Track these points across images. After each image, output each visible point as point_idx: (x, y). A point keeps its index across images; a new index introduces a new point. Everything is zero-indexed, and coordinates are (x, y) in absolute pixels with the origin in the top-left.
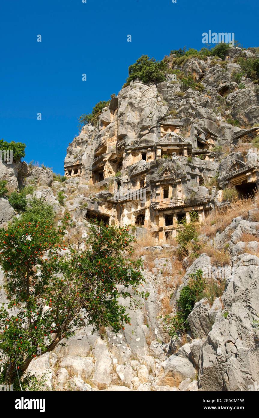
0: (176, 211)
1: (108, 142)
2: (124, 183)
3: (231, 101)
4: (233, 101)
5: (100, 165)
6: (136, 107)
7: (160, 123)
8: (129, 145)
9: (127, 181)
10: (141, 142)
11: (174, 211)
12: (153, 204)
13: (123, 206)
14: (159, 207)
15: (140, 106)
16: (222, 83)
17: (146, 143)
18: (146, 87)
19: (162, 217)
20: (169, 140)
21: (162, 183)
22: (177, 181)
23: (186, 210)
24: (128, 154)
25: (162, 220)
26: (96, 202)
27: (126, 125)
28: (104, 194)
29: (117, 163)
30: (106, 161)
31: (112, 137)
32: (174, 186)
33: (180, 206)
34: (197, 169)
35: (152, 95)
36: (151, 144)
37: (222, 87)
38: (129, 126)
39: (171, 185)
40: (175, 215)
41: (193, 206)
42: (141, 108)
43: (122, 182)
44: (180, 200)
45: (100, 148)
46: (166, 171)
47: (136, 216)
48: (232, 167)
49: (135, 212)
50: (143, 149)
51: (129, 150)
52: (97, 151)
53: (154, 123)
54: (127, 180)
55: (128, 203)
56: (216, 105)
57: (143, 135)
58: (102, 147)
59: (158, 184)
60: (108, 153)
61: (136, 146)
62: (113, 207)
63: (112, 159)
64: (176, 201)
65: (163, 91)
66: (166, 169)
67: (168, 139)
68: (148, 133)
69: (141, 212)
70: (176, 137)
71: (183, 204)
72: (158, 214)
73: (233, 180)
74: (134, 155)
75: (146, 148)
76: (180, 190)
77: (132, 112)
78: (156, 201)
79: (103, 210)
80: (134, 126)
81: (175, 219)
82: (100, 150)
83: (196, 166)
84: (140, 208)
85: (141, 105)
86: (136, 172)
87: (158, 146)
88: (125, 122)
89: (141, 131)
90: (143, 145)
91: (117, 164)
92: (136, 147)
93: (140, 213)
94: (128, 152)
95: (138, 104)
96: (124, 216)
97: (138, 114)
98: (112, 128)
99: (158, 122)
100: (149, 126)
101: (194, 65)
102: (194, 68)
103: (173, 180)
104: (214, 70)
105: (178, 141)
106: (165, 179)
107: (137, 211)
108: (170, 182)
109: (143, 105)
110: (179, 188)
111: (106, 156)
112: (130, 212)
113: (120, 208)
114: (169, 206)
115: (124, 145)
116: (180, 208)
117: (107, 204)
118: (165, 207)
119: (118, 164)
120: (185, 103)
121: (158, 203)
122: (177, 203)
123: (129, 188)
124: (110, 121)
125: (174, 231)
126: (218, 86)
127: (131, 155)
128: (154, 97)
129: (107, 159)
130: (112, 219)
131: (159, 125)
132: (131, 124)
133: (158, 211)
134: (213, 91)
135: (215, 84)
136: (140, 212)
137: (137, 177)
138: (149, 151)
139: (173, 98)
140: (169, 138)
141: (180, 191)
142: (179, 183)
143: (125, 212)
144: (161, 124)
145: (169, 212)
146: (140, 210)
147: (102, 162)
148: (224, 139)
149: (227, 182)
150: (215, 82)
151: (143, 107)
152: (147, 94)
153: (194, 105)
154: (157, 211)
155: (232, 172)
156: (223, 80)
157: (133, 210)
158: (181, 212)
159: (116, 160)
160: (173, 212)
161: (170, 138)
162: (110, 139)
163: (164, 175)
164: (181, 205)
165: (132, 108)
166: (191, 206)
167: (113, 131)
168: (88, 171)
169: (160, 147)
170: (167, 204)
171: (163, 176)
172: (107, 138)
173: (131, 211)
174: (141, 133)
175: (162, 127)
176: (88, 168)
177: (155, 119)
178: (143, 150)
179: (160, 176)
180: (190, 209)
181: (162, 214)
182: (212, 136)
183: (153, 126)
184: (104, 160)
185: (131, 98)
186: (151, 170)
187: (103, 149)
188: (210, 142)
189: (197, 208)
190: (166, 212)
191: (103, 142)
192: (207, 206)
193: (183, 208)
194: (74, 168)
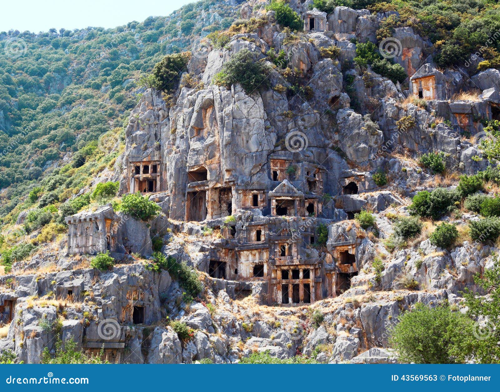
1: (208, 164)
2: (240, 230)
3: (341, 123)
4: (343, 125)
5: (198, 190)
6: (243, 131)
8: (240, 185)
9: (242, 228)
12: (273, 261)
13: (240, 254)
14: (277, 264)
16: (333, 90)
17: (258, 186)
18: (251, 101)
19: (279, 271)
21: (280, 242)
22: (294, 241)
23: (299, 267)
25: (279, 274)
26: (216, 251)
29: (220, 190)
31: (212, 158)
32: (290, 245)
35: (259, 115)
36: (264, 188)
37: (333, 96)
39: (287, 244)
40: (290, 271)
41: (306, 265)
42: (248, 134)
43: (237, 229)
44: (296, 260)
45: (197, 167)
47: (254, 266)
48: (338, 237)
49: (253, 262)
53: (265, 159)
55: (245, 252)
57: (254, 174)
59: (276, 242)
60: (210, 181)
61: (248, 187)
63: (215, 187)
65: (269, 103)
66: (284, 230)
67: (281, 189)
68: (259, 172)
69: (259, 264)
70: (289, 187)
71: (298, 263)
72: (276, 268)
73: (338, 248)
74: (245, 195)
75: (258, 190)
77: (238, 138)
79: (221, 257)
84: (258, 259)
85: (247, 129)
86: (253, 224)
90: (255, 187)
94: (239, 192)
96: (241, 263)
97: (245, 139)
98: (211, 147)
99: (268, 157)
100: (260, 165)
101: (302, 54)
106: (283, 239)
107: (256, 262)
109: (251, 131)
110: (295, 248)
111: (209, 184)
112: (248, 262)
113: (236, 255)
114: (287, 264)
115: (234, 181)
116: (295, 266)
117: (224, 250)
118: (283, 265)
121: (277, 260)
122: (293, 262)
123: (245, 236)
124: (203, 127)
125: (289, 284)
126: (329, 93)
127: (242, 195)
128: (261, 118)
129: (209, 187)
135: (326, 89)
137: (253, 227)
138: (261, 194)
139: (281, 118)
141: (296, 251)
143: (243, 260)
145: (285, 268)
147: (202, 188)
148: (332, 174)
149: (334, 249)
150: (325, 86)
155: (338, 243)
157: (251, 260)
158: (295, 269)
160: (289, 268)
161: (284, 188)
162: (210, 160)
163: (282, 234)
167: (213, 151)
169: (274, 198)
170: (285, 262)
172: (206, 159)
173: (248, 259)
174: (252, 171)
176: (180, 186)
177: (265, 153)
179: (278, 236)
180: (304, 267)
181: (279, 269)
183: (264, 163)
185: (236, 118)
186: (269, 226)
187: (200, 168)
188: (318, 177)
189: (309, 267)
190: (283, 268)
191: (202, 162)
192: (317, 267)
193: (297, 265)
194: (144, 164)
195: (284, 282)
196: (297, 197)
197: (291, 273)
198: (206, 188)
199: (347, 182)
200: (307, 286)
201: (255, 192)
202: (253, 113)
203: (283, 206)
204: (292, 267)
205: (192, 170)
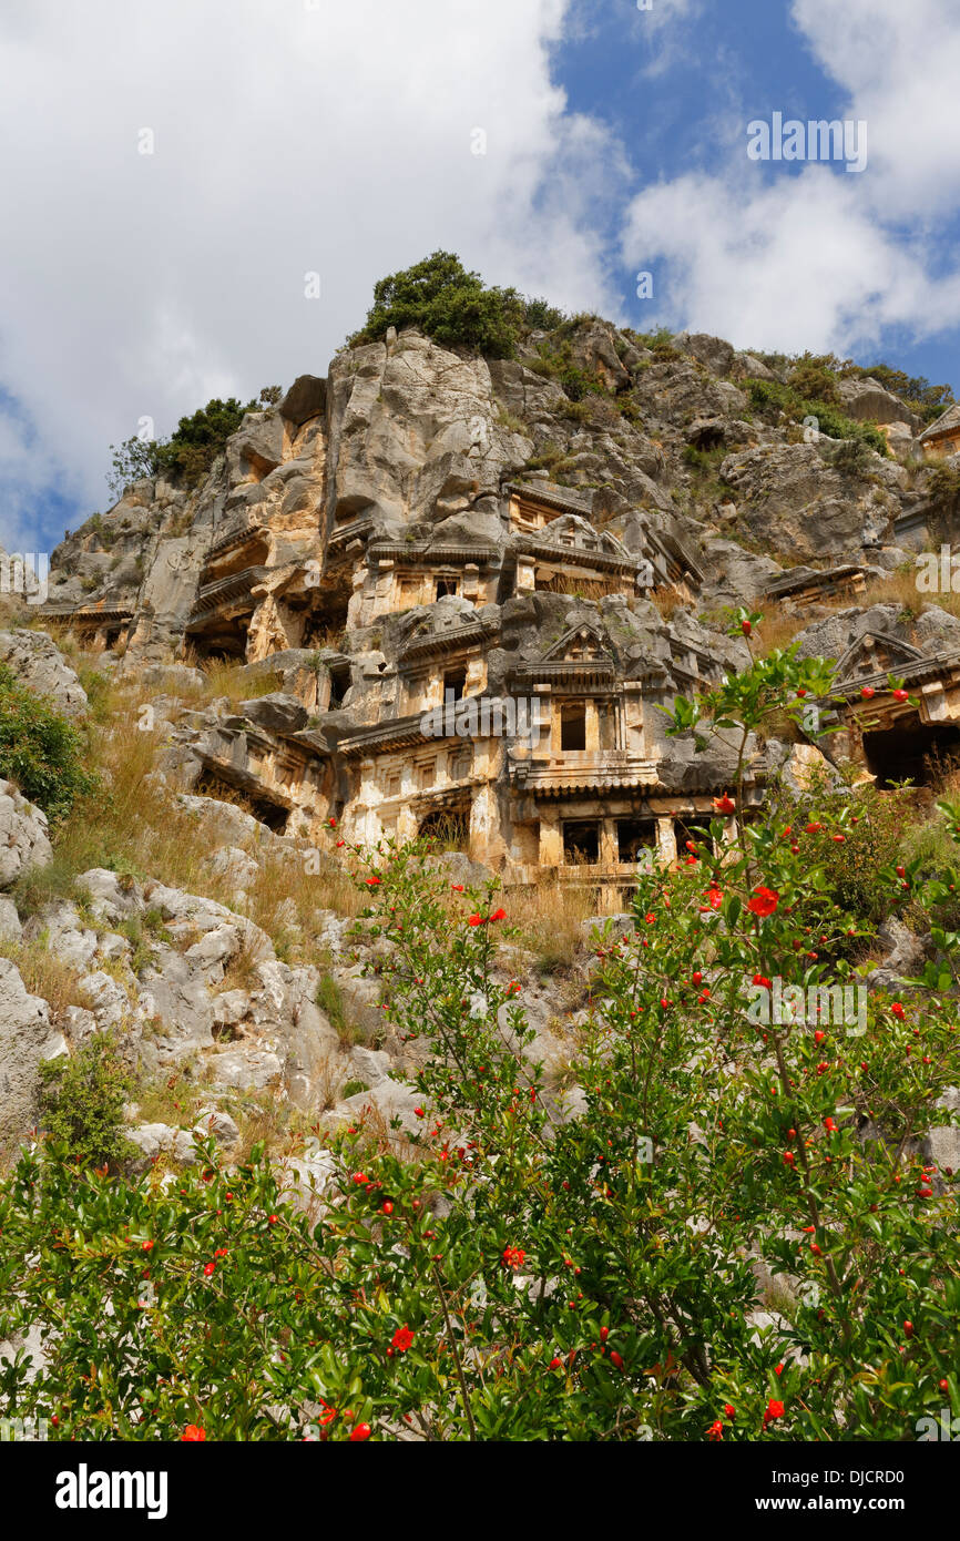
0: (617, 808)
1: (276, 528)
2: (369, 677)
3: (742, 475)
4: (747, 478)
5: (228, 611)
6: (415, 412)
7: (511, 484)
8: (386, 539)
9: (378, 672)
10: (442, 535)
11: (606, 808)
12: (523, 765)
13: (357, 772)
14: (544, 782)
15: (430, 412)
16: (702, 417)
17: (459, 543)
18: (450, 358)
19: (550, 824)
20: (568, 540)
21: (559, 690)
22: (627, 685)
23: (657, 806)
24: (383, 573)
25: (551, 840)
26: (244, 737)
27: (374, 469)
28: (280, 707)
29: (307, 614)
30: (262, 596)
31: (294, 510)
32: (607, 706)
33: (639, 787)
34: (693, 657)
35: (475, 388)
36: (485, 551)
37: (702, 429)
38: (386, 476)
39: (596, 701)
40: (609, 823)
41: (689, 795)
42: (434, 422)
43: (355, 674)
44: (641, 764)
45: (236, 547)
46: (578, 641)
47: (421, 817)
48: (855, 659)
49: (419, 797)
50: (446, 563)
51: (385, 556)
52: (215, 559)
53: (491, 480)
54: (382, 667)
55: (385, 762)
56: (686, 481)
57: (446, 514)
58: (243, 544)
59: (541, 688)
60: (276, 568)
61: (420, 547)
62: (308, 772)
63: (289, 591)
64: (624, 764)
65: (507, 388)
66: (578, 636)
67: (561, 537)
68: (467, 509)
69: (450, 801)
70: (591, 534)
71: (652, 779)
72: (535, 813)
73: (858, 710)
74: (404, 583)
75: (458, 561)
76: (640, 721)
77: (397, 427)
78: (537, 756)
79: (265, 771)
80: (405, 479)
81: (609, 843)
82: (230, 557)
83: (690, 644)
84: (442, 782)
85: (432, 409)
86: (431, 639)
87: (525, 553)
88: (370, 453)
89: (442, 496)
90: (450, 547)
91: (304, 619)
92: (420, 550)
93: (446, 804)
94: (383, 563)
95: (423, 406)
96: (360, 811)
97: (419, 440)
98: (294, 480)
99: (501, 481)
100: (472, 487)
101: (604, 340)
102: (603, 350)
103: (606, 679)
104: (669, 374)
105: (599, 549)
106: (577, 672)
107: (431, 796)
108: (594, 690)
109: (443, 414)
110: (631, 714)
111: (268, 577)
112: (395, 798)
113: (341, 777)
114: (593, 783)
115: (364, 536)
116: (633, 799)
117: (284, 752)
118: (573, 785)
119: (308, 619)
120: (589, 444)
121: (544, 763)
122: (626, 775)
123: (392, 698)
124: (279, 460)
125: (604, 888)
126: (688, 423)
127: (390, 581)
128: (480, 398)
129: (269, 588)
130: (300, 823)
131: (505, 491)
132: (393, 468)
133: (536, 798)
134: (671, 435)
135: (677, 415)
136: (445, 799)
137: (431, 660)
138: (469, 575)
139: (549, 416)
140: (566, 533)
141: (638, 728)
142: (633, 695)
143: (370, 793)
144: (512, 491)
146: (446, 792)
147: (241, 600)
148: (728, 594)
149: (834, 714)
150: (677, 408)
151: (442, 420)
152: (457, 380)
153: (619, 458)
154: (530, 801)
155: (856, 679)
156: (703, 407)
157: (409, 788)
158: (636, 813)
159: (304, 598)
160: (602, 812)
161: (571, 534)
162: (287, 517)
163: (568, 658)
164: (644, 781)
165: (398, 413)
166: (682, 795)
167: (300, 489)
168: (164, 632)
169: (533, 559)
170: (583, 772)
171: (563, 658)
172: (272, 512)
173: (397, 791)
174: (441, 503)
175: (515, 501)
176: (168, 619)
177: (491, 466)
178: (443, 568)
179: (551, 659)
180: (678, 805)
182: (688, 574)
183: (486, 489)
184: (253, 590)
185: (393, 379)
186: (507, 635)
187: (247, 552)
190: (567, 809)
191: (255, 522)
192: (751, 800)
193: (647, 794)
195: (576, 873)
196: (626, 569)
197: (610, 835)
201: (447, 568)
202: (455, 380)
204: (615, 807)
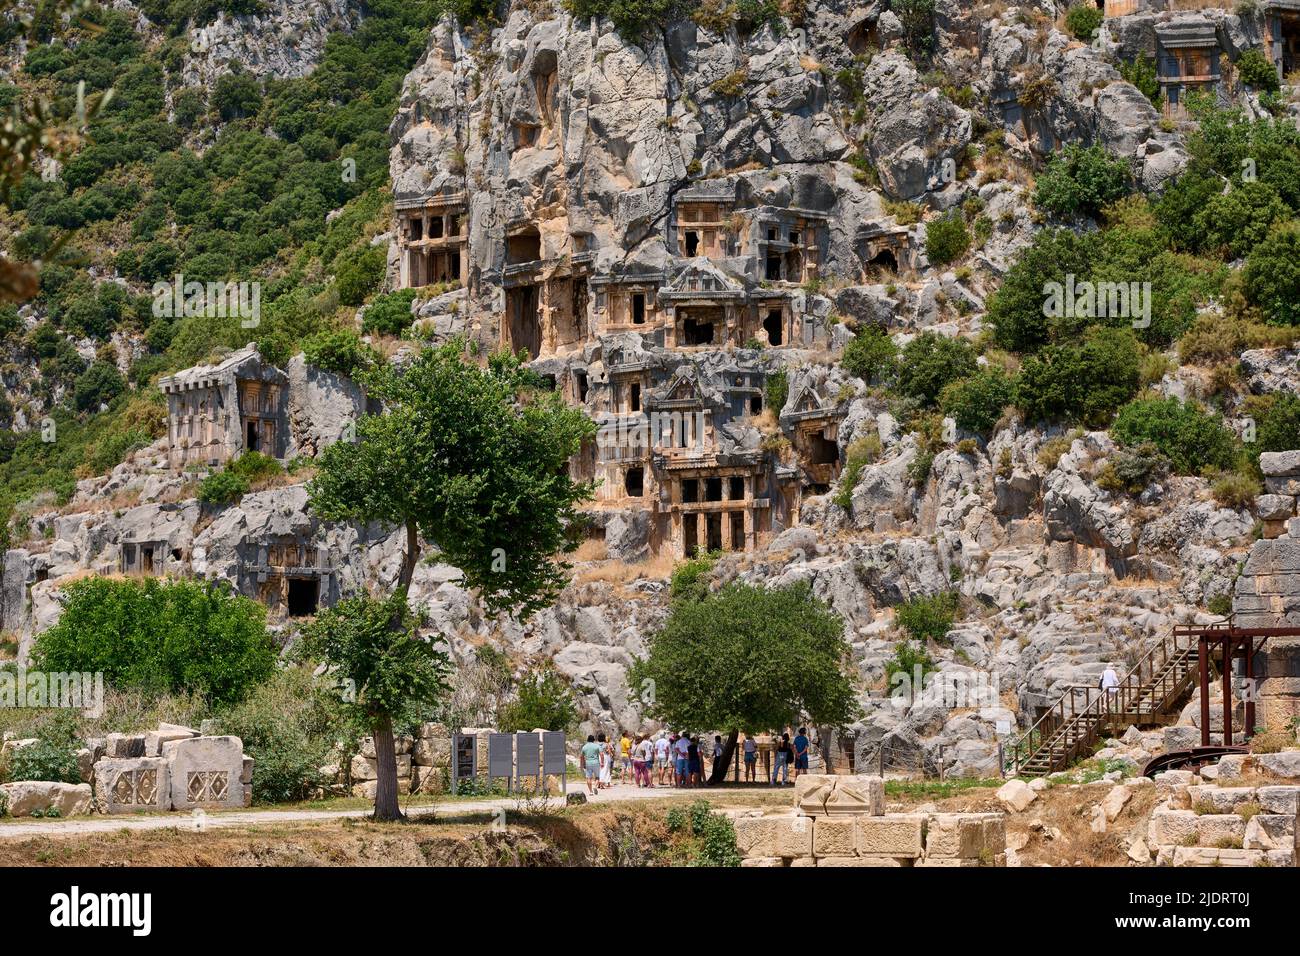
1: (542, 221)
2: (598, 385)
5: (524, 283)
6: (612, 136)
7: (675, 198)
9: (601, 381)
10: (630, 271)
11: (699, 475)
14: (670, 465)
15: (621, 134)
16: (860, 5)
17: (640, 274)
19: (675, 483)
20: (693, 283)
22: (705, 411)
23: (721, 472)
24: (601, 294)
25: (677, 490)
27: (589, 203)
30: (541, 284)
31: (551, 202)
33: (709, 466)
35: (654, 88)
36: (654, 278)
37: (856, 27)
38: (597, 206)
40: (701, 480)
41: (734, 467)
42: (625, 143)
43: (589, 382)
45: (520, 227)
47: (626, 473)
49: (622, 463)
50: (635, 284)
51: (600, 286)
52: (510, 230)
53: (661, 205)
54: (602, 377)
57: (633, 245)
58: (525, 226)
60: (545, 262)
61: (618, 278)
63: (556, 277)
64: (701, 457)
65: (686, 54)
66: (681, 383)
67: (690, 281)
68: (646, 238)
70: (708, 274)
71: (714, 464)
72: (668, 478)
73: (804, 425)
74: (615, 298)
75: (642, 283)
76: (710, 432)
77: (601, 153)
78: (665, 453)
80: (610, 204)
81: (701, 490)
83: (745, 371)
84: (632, 456)
85: (623, 130)
86: (621, 368)
87: (668, 301)
88: (584, 191)
89: (629, 231)
90: (636, 277)
93: (633, 468)
94: (599, 290)
95: (617, 128)
96: (600, 466)
98: (549, 175)
99: (670, 198)
100: (648, 218)
103: (696, 407)
105: (713, 286)
106: (680, 405)
107: (628, 462)
108: (691, 411)
109: (631, 133)
111: (543, 269)
112: (613, 461)
113: (591, 443)
115: (588, 265)
116: (710, 472)
118: (682, 466)
120: (745, 109)
121: (668, 457)
122: (703, 461)
123: (608, 400)
124: (537, 122)
125: (699, 514)
127: (606, 298)
128: (658, 98)
129: (544, 278)
131: (673, 206)
132: (601, 198)
133: (669, 472)
134: (833, 33)
137: (623, 381)
138: (649, 292)
139: (713, 92)
140: (692, 278)
141: (709, 435)
143: (603, 457)
144: (677, 203)
145: (690, 475)
146: (632, 463)
147: (531, 280)
148: (841, 231)
151: (629, 141)
152: (640, 85)
153: (769, 114)
154: (665, 472)
155: (802, 411)
157: (619, 456)
158: (712, 478)
160: (697, 477)
161: (696, 278)
162: (547, 210)
163: (678, 395)
164: (711, 464)
165: (600, 138)
166: (729, 469)
167: (553, 185)
168: (491, 285)
169: (672, 304)
170: (686, 460)
171: (675, 396)
172: (537, 206)
173: (614, 458)
174: (628, 237)
175: (680, 209)
176: (490, 274)
177: (662, 190)
178: (635, 287)
179: (669, 398)
180: (730, 472)
181: (676, 478)
182: (809, 224)
183: (657, 215)
184: (535, 277)
185: (594, 99)
186: (652, 376)
187: (529, 234)
188: (805, 240)
189: (742, 472)
190: (683, 474)
191: (528, 215)
192: (758, 472)
193: (716, 468)
194: (430, 214)
195: (687, 507)
196: (727, 299)
197: (703, 487)
198: (537, 278)
199: (874, 249)
200: (737, 518)
201: (637, 287)
202: (639, 87)
203: (701, 321)
204: (703, 473)
205: (512, 234)
